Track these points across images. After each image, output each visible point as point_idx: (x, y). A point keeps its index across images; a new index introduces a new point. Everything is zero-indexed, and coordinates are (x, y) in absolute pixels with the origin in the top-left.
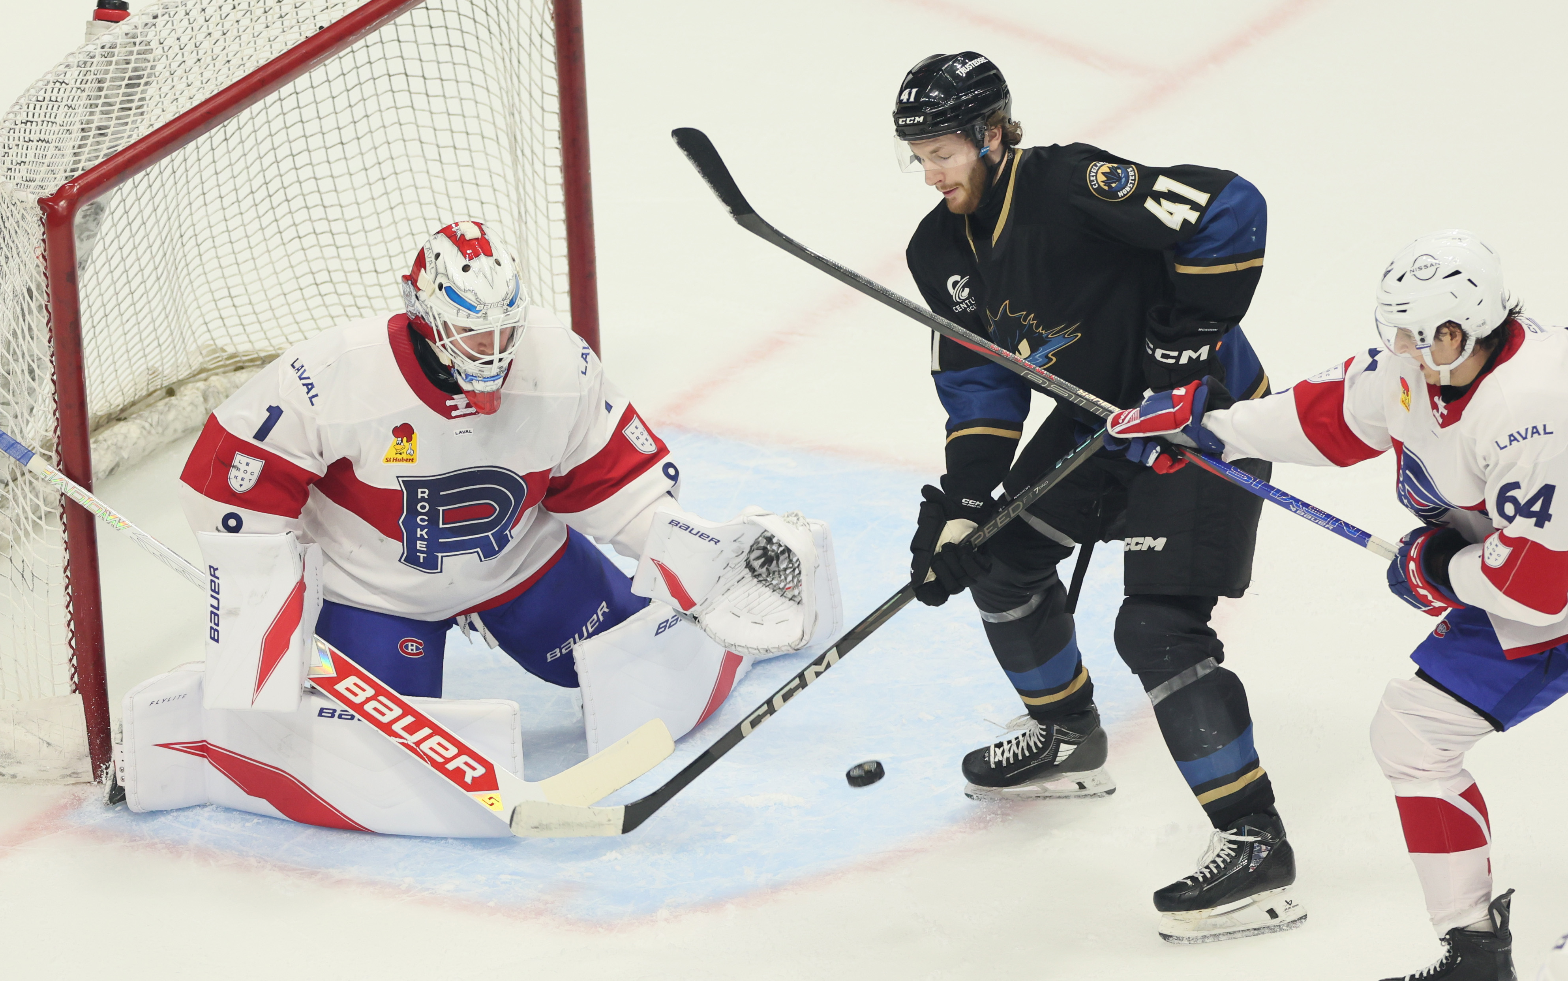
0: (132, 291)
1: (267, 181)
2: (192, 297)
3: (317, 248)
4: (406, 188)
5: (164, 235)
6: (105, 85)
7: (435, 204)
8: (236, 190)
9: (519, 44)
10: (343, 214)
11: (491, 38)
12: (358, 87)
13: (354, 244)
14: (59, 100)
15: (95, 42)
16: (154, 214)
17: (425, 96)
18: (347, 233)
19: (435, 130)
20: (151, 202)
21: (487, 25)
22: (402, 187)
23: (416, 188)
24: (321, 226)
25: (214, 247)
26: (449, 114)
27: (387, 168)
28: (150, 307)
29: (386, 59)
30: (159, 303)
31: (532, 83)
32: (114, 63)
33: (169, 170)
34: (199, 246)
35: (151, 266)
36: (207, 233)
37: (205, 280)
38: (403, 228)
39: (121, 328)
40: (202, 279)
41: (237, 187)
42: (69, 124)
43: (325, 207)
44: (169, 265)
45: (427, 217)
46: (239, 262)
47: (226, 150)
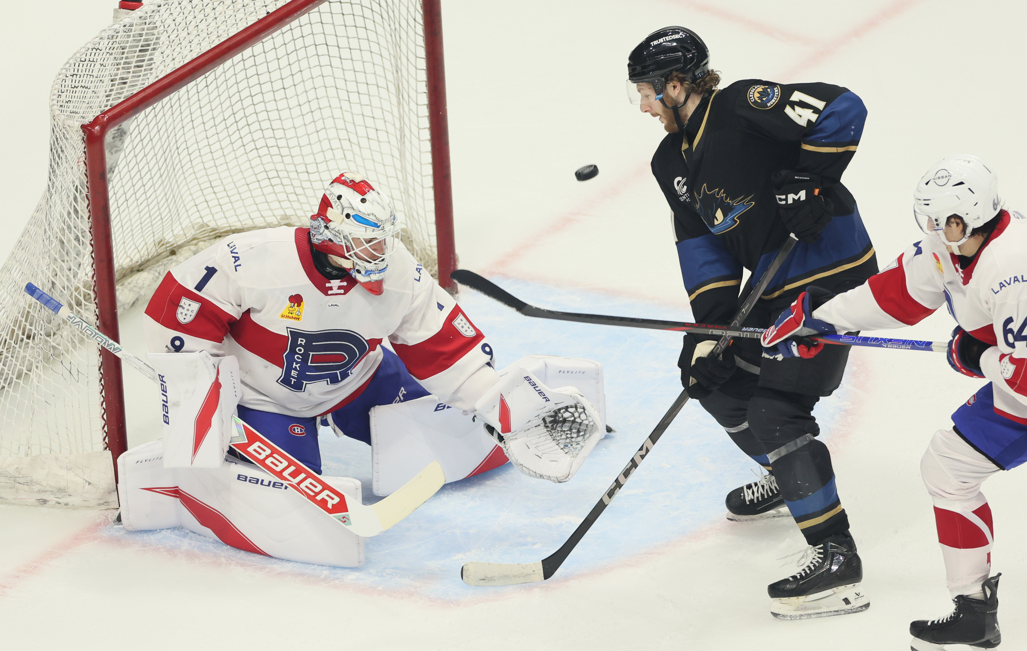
0: (144, 184)
1: (235, 112)
2: (186, 188)
3: (269, 156)
4: (327, 118)
5: (165, 147)
6: (126, 51)
7: (346, 130)
8: (214, 118)
9: (400, 26)
10: (285, 135)
11: (383, 22)
12: (295, 52)
13: (293, 154)
14: (95, 60)
15: (119, 23)
16: (158, 134)
17: (339, 59)
18: (288, 147)
19: (346, 81)
20: (156, 126)
21: (380, 13)
22: (324, 117)
23: (334, 118)
24: (271, 142)
25: (200, 156)
26: (355, 71)
27: (314, 105)
28: (156, 194)
29: (314, 35)
30: (162, 192)
31: (409, 51)
32: (132, 36)
33: (168, 105)
34: (190, 155)
35: (156, 168)
36: (195, 146)
37: (195, 177)
38: (326, 145)
39: (137, 209)
40: (193, 176)
41: (215, 116)
42: (101, 76)
43: (273, 130)
44: (169, 168)
45: (341, 138)
46: (217, 165)
47: (207, 93)
